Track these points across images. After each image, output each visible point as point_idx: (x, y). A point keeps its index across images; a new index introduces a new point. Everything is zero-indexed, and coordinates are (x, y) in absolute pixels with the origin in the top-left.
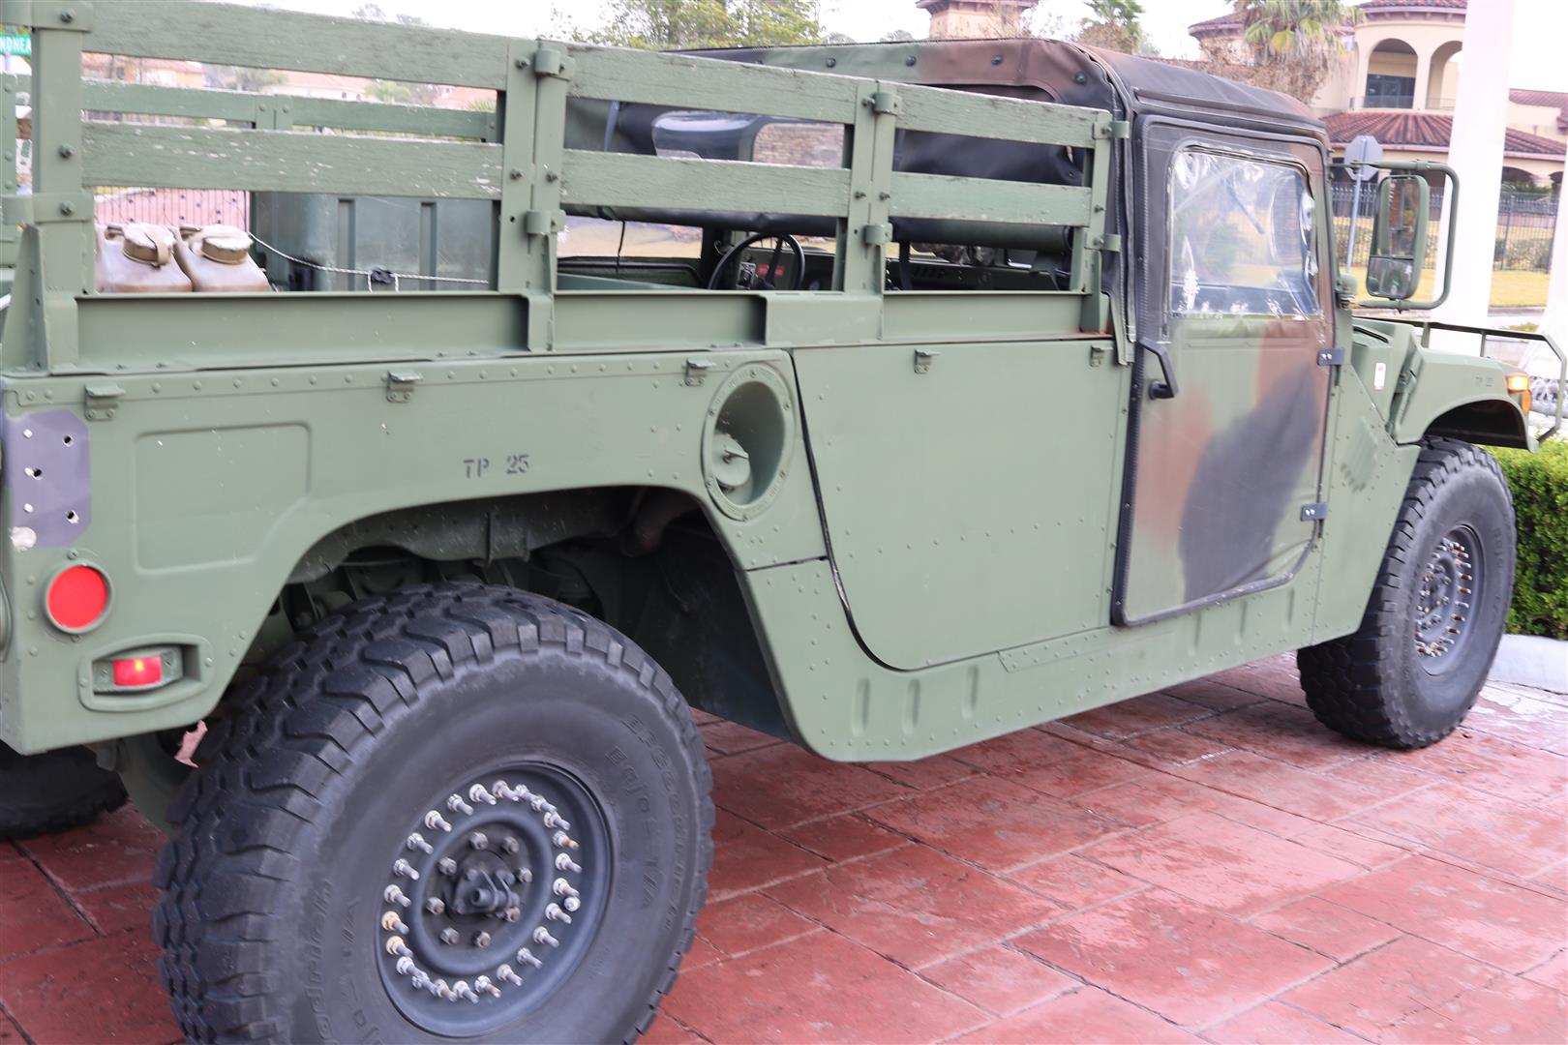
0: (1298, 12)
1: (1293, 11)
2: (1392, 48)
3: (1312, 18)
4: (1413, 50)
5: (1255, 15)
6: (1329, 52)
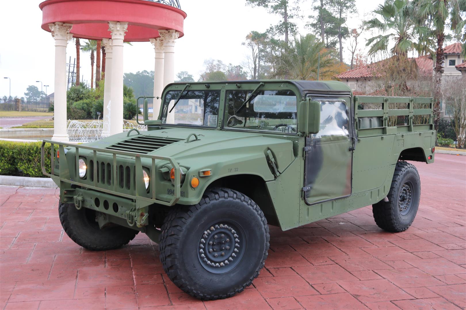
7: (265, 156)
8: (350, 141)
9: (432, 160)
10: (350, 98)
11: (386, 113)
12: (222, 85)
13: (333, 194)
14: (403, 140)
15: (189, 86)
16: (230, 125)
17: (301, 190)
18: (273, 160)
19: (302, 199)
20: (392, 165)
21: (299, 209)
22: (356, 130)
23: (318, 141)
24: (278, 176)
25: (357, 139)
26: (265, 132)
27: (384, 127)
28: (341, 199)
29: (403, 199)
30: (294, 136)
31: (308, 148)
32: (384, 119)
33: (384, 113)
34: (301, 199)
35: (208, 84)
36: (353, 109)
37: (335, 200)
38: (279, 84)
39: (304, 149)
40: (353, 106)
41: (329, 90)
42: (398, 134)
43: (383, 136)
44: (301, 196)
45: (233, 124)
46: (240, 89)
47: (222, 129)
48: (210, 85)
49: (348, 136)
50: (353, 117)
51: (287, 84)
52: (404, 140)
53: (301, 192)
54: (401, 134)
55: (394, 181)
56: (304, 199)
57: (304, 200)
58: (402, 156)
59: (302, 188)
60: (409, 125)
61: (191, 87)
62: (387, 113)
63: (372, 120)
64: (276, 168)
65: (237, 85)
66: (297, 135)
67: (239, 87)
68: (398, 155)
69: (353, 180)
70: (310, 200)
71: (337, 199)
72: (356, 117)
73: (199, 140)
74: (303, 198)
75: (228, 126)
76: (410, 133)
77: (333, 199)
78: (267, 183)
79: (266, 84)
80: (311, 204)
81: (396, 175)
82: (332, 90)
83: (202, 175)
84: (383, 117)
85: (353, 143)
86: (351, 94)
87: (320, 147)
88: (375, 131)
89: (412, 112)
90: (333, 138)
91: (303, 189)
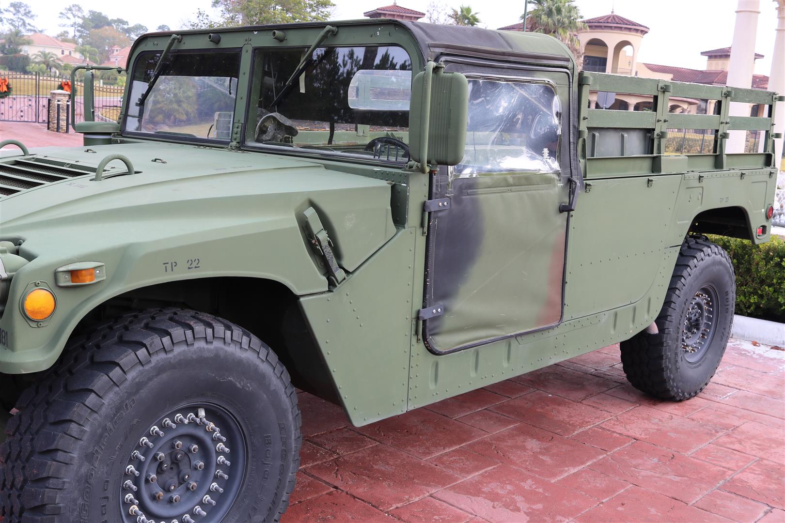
0: (557, 24)
1: (554, 24)
2: (596, 43)
3: (564, 27)
4: (606, 44)
5: (535, 26)
6: (571, 44)
7: (296, 224)
8: (563, 188)
9: (765, 235)
10: (567, 77)
11: (663, 121)
12: (246, 36)
13: (510, 323)
14: (701, 188)
15: (178, 39)
16: (265, 137)
17: (414, 315)
18: (323, 236)
19: (418, 340)
20: (670, 247)
21: (407, 367)
22: (582, 161)
23: (470, 185)
24: (339, 280)
25: (582, 183)
26: (333, 156)
27: (655, 155)
28: (533, 335)
29: (693, 326)
30: (400, 168)
31: (437, 204)
32: (658, 135)
33: (658, 121)
34: (414, 339)
35: (215, 35)
36: (576, 105)
37: (516, 336)
38: (371, 30)
39: (424, 207)
40: (576, 97)
41: (508, 50)
42: (691, 174)
43: (650, 178)
44: (413, 332)
45: (271, 134)
46: (284, 44)
47: (242, 147)
48: (221, 35)
49: (558, 173)
50: (574, 126)
51: (392, 29)
52: (703, 187)
53: (414, 322)
54: (697, 175)
55: (672, 289)
56: (425, 339)
57: (422, 344)
58: (697, 224)
59: (418, 312)
60: (718, 153)
61: (183, 42)
62: (665, 121)
63: (626, 135)
64: (334, 260)
65: (274, 33)
66: (407, 169)
67: (281, 40)
68: (688, 223)
69: (567, 286)
70: (441, 342)
71: (521, 335)
72: (583, 127)
73: (136, 173)
74: (420, 337)
75: (258, 141)
76: (719, 173)
77: (511, 336)
78: (302, 299)
79: (341, 30)
80: (444, 351)
81: (676, 276)
82: (516, 51)
83: (65, 281)
84: (654, 130)
85: (572, 192)
86: (570, 65)
87: (475, 202)
88: (632, 162)
89: (727, 123)
90: (514, 178)
91: (421, 315)
